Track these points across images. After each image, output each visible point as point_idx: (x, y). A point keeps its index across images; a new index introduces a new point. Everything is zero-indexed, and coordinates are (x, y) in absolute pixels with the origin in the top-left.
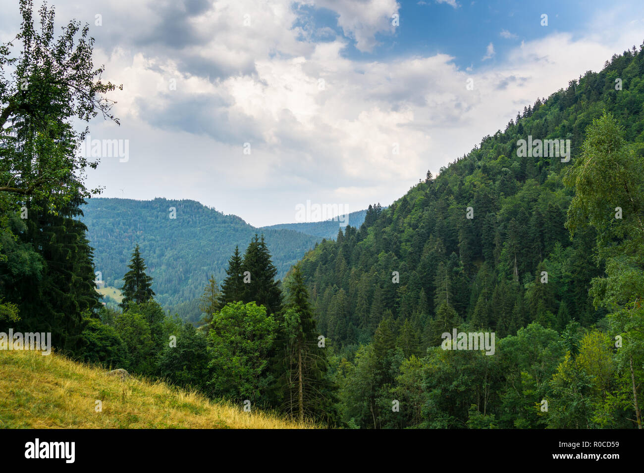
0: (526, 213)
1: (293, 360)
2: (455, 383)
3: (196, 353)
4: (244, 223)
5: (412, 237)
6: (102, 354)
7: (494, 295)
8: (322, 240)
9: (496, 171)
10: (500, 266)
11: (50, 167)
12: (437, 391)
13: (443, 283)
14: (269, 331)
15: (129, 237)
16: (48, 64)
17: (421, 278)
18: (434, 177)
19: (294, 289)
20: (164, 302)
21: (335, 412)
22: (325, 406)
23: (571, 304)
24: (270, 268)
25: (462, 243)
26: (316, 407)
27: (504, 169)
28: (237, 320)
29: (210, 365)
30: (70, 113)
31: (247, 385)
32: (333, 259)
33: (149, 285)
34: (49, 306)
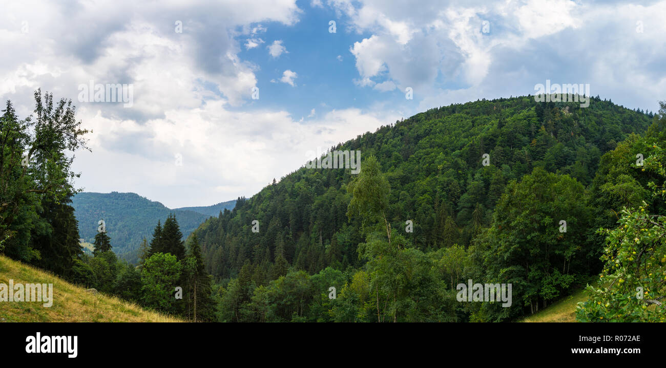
0: (329, 206)
1: (191, 287)
2: (285, 300)
3: (135, 281)
4: (163, 206)
5: (263, 216)
6: (83, 279)
7: (308, 251)
8: (209, 217)
9: (313, 180)
10: (312, 235)
11: (55, 178)
12: (274, 305)
13: (280, 244)
14: (177, 270)
15: (98, 214)
16: (51, 123)
17: (267, 241)
18: (277, 182)
19: (192, 246)
20: (117, 252)
21: (215, 317)
22: (209, 313)
23: (350, 257)
24: (179, 233)
25: (292, 221)
26: (204, 314)
27: (318, 180)
28: (160, 263)
29: (144, 287)
30: (64, 148)
31: (164, 301)
32: (216, 228)
33: (109, 242)
34: (56, 252)
